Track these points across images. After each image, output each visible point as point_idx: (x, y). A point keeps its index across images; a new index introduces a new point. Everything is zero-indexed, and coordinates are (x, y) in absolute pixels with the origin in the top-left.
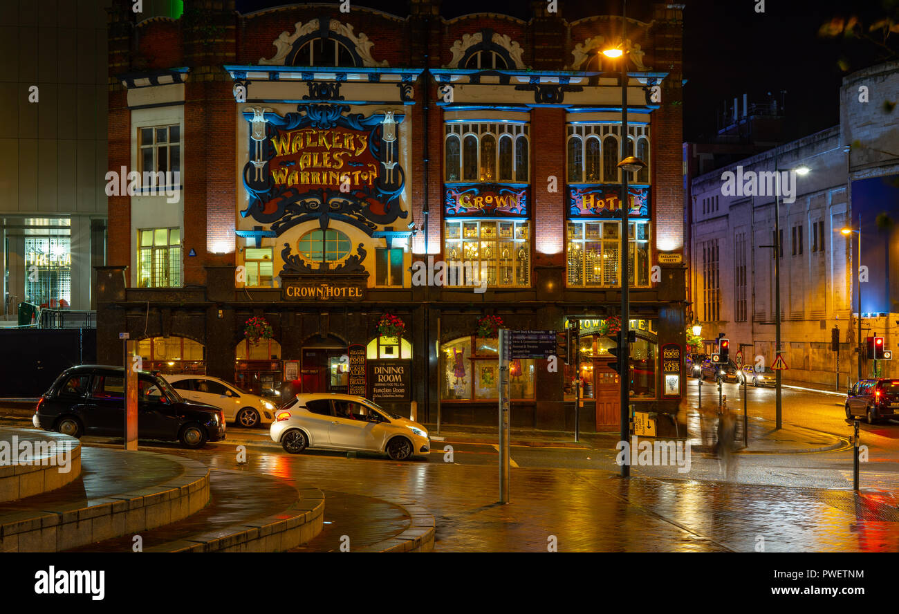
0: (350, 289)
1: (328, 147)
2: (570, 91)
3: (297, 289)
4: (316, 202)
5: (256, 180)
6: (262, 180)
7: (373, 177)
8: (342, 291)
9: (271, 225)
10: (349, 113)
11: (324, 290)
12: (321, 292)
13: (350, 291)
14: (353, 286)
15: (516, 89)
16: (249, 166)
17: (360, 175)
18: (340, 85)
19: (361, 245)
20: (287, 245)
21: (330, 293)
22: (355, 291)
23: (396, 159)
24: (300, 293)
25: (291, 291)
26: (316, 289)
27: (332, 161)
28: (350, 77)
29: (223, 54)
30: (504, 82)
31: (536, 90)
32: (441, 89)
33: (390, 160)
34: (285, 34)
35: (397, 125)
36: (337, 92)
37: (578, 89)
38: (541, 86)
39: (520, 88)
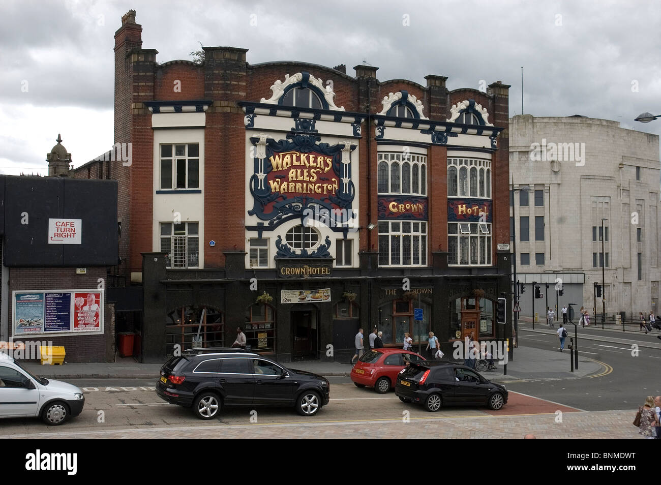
0: (322, 268)
1: (308, 165)
2: (451, 136)
3: (288, 270)
4: (299, 206)
5: (259, 188)
6: (263, 188)
7: (335, 188)
8: (317, 271)
9: (269, 222)
10: (320, 142)
11: (306, 270)
12: (304, 271)
13: (323, 270)
14: (325, 266)
15: (421, 132)
16: (254, 177)
17: (327, 186)
18: (316, 122)
19: (328, 237)
20: (279, 237)
21: (309, 272)
22: (325, 270)
23: (350, 176)
24: (290, 272)
25: (284, 271)
26: (301, 269)
27: (310, 175)
28: (323, 116)
29: (237, 93)
30: (415, 127)
31: (432, 134)
32: (378, 129)
33: (346, 177)
34: (279, 82)
35: (350, 152)
36: (313, 126)
37: (455, 135)
38: (435, 132)
39: (423, 131)
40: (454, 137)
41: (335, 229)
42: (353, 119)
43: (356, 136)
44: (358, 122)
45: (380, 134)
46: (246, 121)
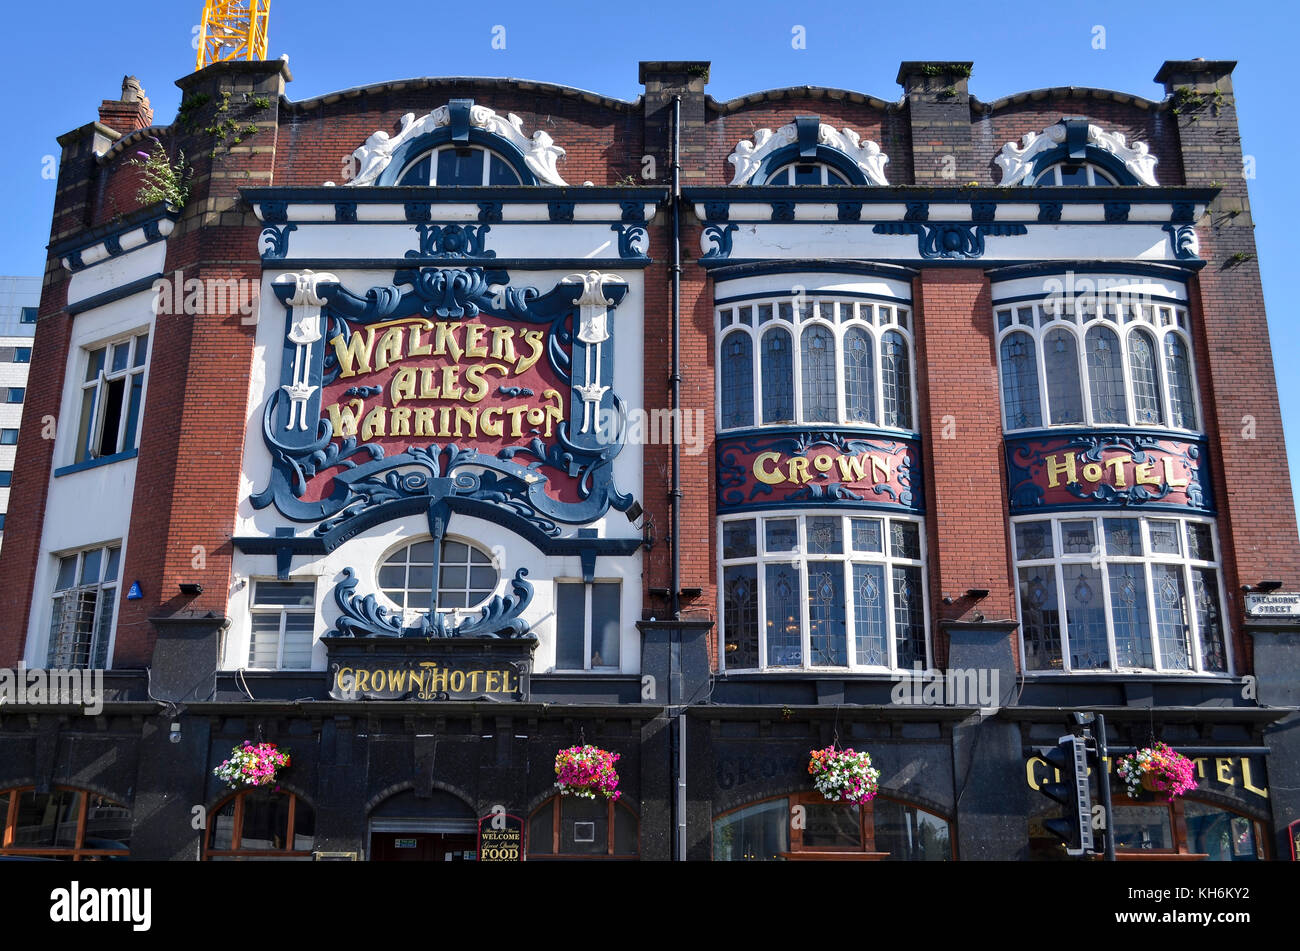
0: (489, 673)
1: (457, 353)
2: (998, 233)
5: (290, 427)
6: (304, 427)
7: (554, 419)
8: (469, 681)
9: (315, 526)
10: (506, 288)
11: (427, 676)
12: (420, 682)
13: (489, 680)
14: (496, 668)
15: (875, 231)
16: (279, 399)
17: (524, 414)
18: (488, 230)
19: (522, 573)
20: (347, 572)
21: (440, 684)
22: (501, 680)
23: (607, 379)
26: (405, 675)
27: (464, 382)
28: (509, 211)
29: (241, 175)
30: (850, 216)
31: (920, 233)
32: (708, 233)
33: (593, 381)
34: (382, 135)
35: (610, 308)
36: (479, 242)
37: (1016, 228)
38: (931, 224)
39: (883, 227)
40: (1013, 238)
41: (552, 547)
42: (614, 211)
43: (627, 260)
44: (633, 216)
45: (716, 245)
46: (264, 244)
